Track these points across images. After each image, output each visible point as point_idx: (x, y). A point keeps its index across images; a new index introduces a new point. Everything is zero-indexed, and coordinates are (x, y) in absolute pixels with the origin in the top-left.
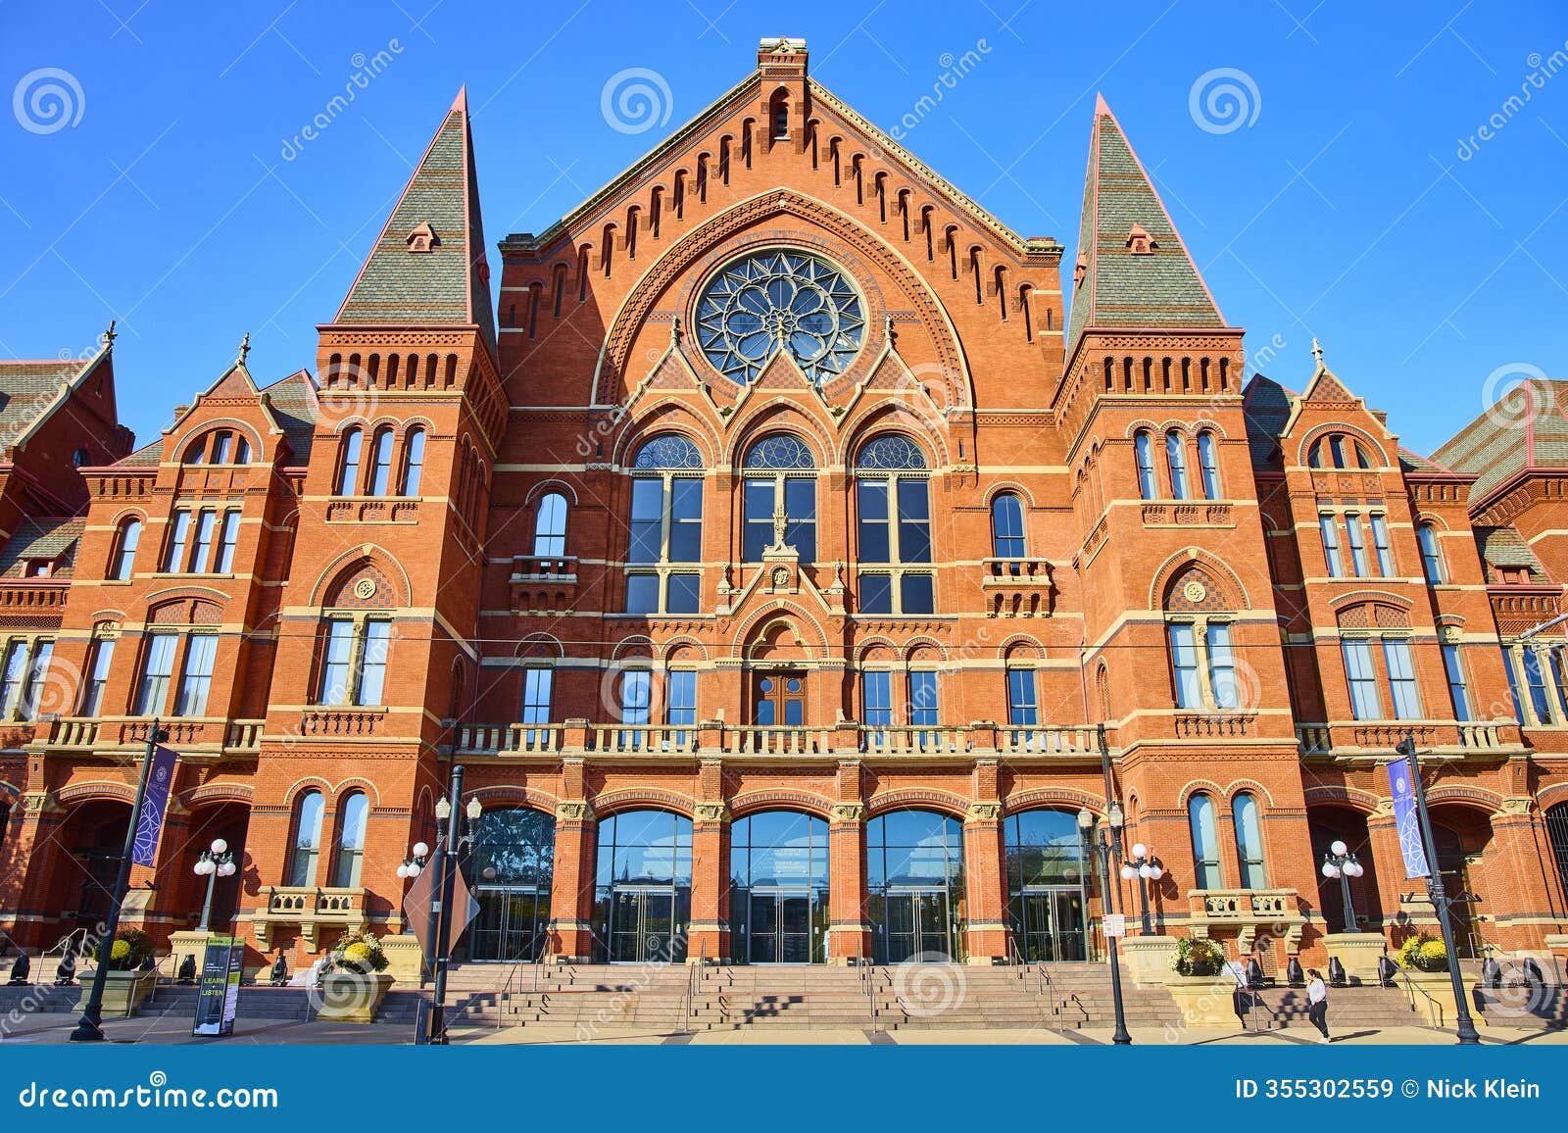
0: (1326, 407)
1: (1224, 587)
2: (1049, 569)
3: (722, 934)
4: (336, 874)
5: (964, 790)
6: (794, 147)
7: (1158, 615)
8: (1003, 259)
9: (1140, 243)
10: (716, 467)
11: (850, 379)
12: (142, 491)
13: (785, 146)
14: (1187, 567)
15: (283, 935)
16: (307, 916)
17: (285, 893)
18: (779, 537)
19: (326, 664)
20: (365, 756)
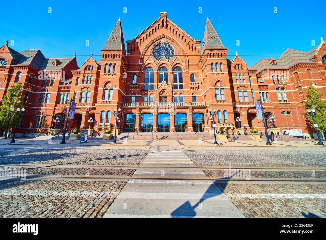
0: (237, 60)
1: (223, 84)
2: (198, 84)
3: (157, 128)
4: (107, 121)
5: (187, 111)
6: (165, 28)
7: (214, 87)
8: (193, 43)
9: (213, 38)
10: (155, 71)
11: (173, 60)
12: (79, 74)
13: (164, 28)
14: (218, 81)
15: (100, 129)
16: (103, 127)
17: (100, 124)
18: (163, 80)
19: (105, 95)
20: (110, 107)
